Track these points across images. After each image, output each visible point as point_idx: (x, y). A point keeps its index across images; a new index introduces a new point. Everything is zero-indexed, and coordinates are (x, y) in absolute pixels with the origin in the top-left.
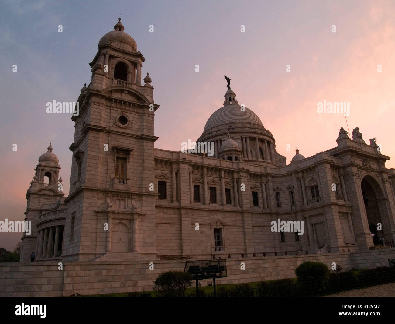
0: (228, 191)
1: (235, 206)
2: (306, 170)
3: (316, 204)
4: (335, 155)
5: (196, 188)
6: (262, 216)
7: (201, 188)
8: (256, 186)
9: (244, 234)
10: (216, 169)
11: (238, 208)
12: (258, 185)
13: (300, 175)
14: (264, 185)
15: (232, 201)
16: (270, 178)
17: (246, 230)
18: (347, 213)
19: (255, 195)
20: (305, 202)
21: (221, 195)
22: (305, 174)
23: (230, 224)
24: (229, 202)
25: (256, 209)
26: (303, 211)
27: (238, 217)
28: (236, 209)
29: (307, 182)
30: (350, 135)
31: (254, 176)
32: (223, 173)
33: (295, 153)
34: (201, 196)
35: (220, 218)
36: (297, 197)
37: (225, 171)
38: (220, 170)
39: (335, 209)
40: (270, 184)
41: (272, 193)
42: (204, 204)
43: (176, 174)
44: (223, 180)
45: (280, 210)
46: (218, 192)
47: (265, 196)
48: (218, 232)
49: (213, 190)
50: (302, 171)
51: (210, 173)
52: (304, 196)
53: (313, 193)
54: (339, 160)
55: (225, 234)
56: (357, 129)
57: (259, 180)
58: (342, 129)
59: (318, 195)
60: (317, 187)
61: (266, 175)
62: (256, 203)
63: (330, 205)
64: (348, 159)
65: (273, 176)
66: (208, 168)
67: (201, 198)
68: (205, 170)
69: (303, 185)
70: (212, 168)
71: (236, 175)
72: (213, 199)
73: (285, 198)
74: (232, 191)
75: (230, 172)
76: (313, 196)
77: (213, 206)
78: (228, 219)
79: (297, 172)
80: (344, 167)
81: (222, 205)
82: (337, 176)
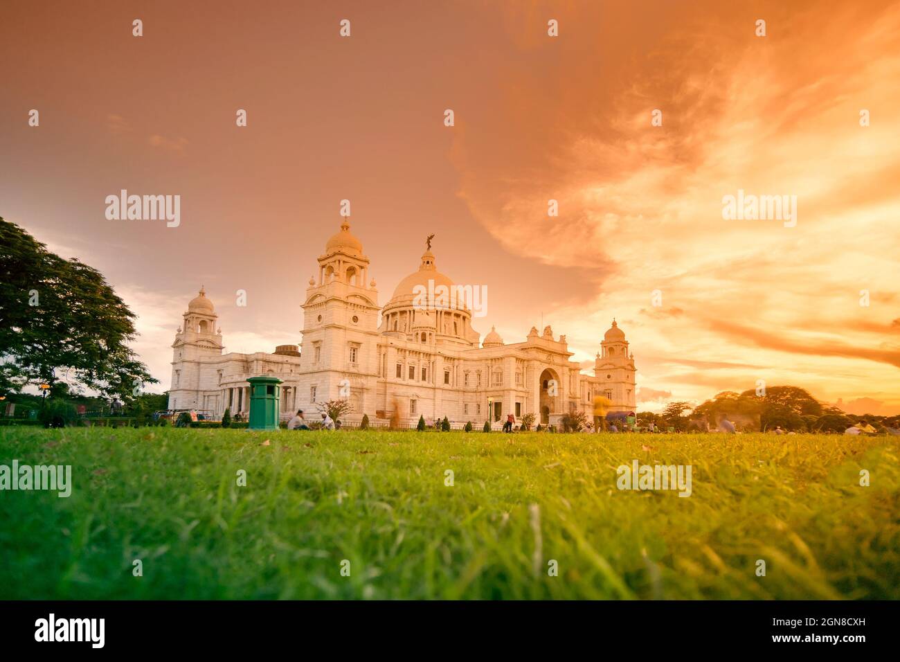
0: (424, 371)
1: (429, 382)
2: (495, 359)
3: (498, 388)
4: (522, 349)
5: (399, 367)
6: (451, 392)
7: (402, 367)
8: (448, 367)
9: (434, 405)
10: (416, 352)
11: (431, 385)
12: (451, 366)
13: (489, 362)
14: (455, 367)
15: (427, 379)
16: (462, 361)
17: (436, 403)
18: (523, 397)
19: (447, 375)
20: (490, 386)
21: (418, 373)
22: (494, 362)
23: (424, 397)
24: (424, 378)
25: (446, 386)
26: (486, 392)
27: (431, 392)
28: (430, 386)
29: (494, 369)
30: (540, 334)
31: (448, 358)
32: (422, 354)
33: (490, 331)
34: (402, 373)
35: (416, 392)
36: (483, 379)
37: (424, 354)
38: (420, 353)
39: (513, 394)
40: (461, 366)
41: (462, 375)
42: (404, 380)
43: (384, 355)
44: (421, 361)
45: (468, 388)
46: (416, 371)
47: (455, 375)
48: (413, 401)
49: (412, 370)
50: (492, 360)
51: (411, 354)
52: (490, 379)
53: (497, 378)
54: (526, 354)
55: (418, 404)
56: (549, 327)
57: (452, 361)
58: (534, 328)
59: (501, 380)
60: (501, 374)
61: (459, 359)
62: (447, 381)
63: (509, 390)
64: (534, 354)
65: (465, 360)
66: (410, 351)
67: (402, 375)
68: (407, 352)
69: (490, 370)
70: (413, 351)
71: (432, 358)
72: (412, 376)
73: (473, 379)
74: (427, 370)
75: (428, 355)
76: (498, 381)
77: (412, 382)
78: (422, 393)
79: (487, 360)
80: (528, 361)
81: (418, 381)
82: (521, 367)
